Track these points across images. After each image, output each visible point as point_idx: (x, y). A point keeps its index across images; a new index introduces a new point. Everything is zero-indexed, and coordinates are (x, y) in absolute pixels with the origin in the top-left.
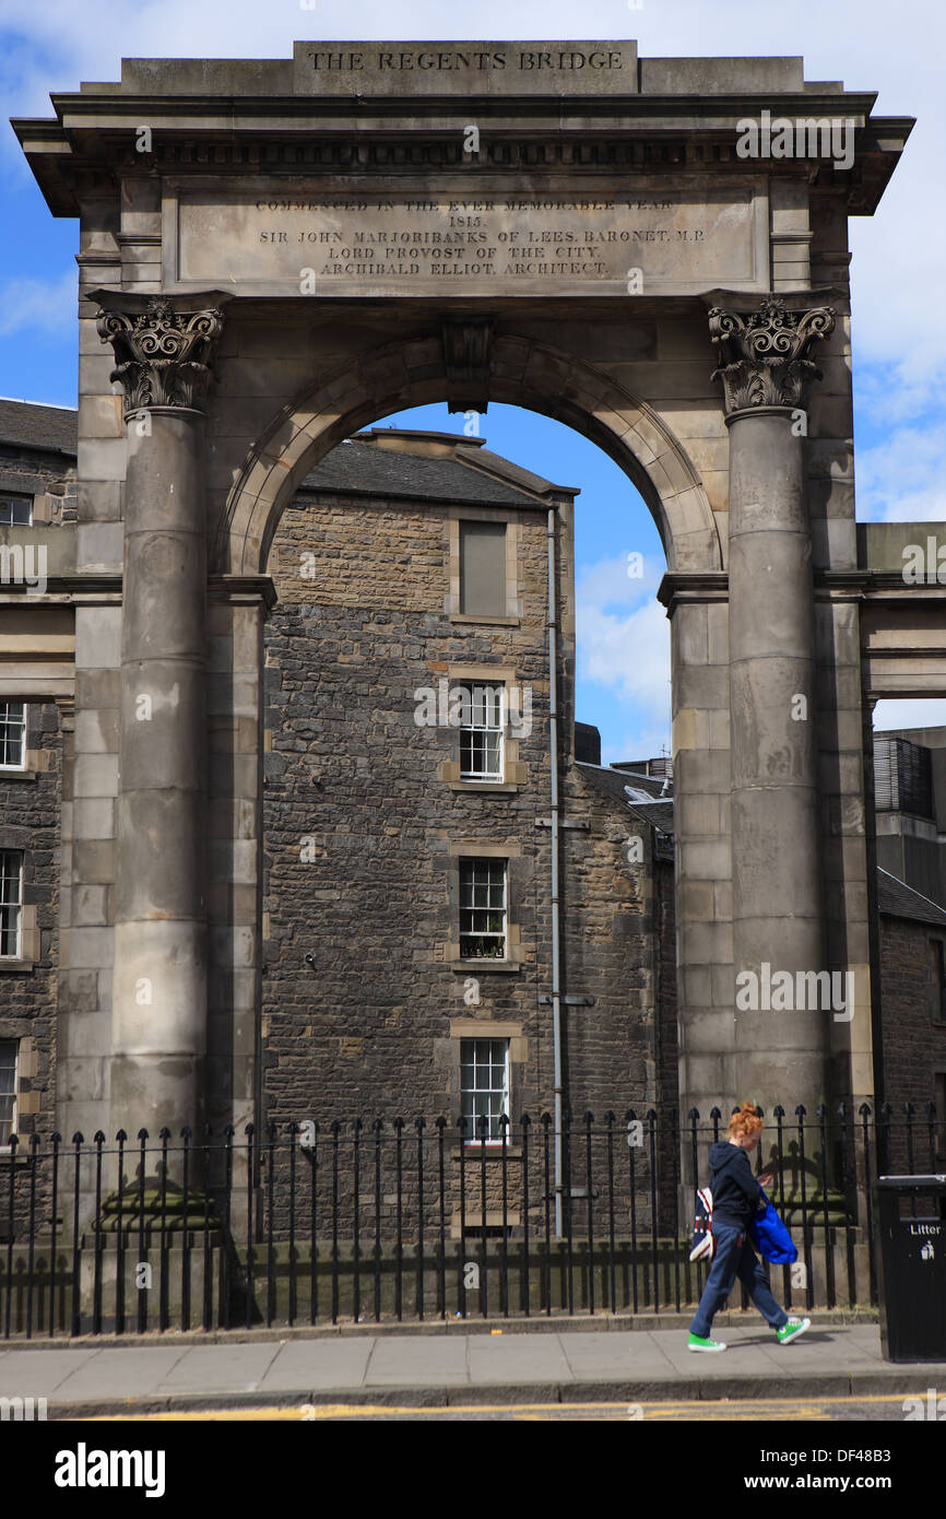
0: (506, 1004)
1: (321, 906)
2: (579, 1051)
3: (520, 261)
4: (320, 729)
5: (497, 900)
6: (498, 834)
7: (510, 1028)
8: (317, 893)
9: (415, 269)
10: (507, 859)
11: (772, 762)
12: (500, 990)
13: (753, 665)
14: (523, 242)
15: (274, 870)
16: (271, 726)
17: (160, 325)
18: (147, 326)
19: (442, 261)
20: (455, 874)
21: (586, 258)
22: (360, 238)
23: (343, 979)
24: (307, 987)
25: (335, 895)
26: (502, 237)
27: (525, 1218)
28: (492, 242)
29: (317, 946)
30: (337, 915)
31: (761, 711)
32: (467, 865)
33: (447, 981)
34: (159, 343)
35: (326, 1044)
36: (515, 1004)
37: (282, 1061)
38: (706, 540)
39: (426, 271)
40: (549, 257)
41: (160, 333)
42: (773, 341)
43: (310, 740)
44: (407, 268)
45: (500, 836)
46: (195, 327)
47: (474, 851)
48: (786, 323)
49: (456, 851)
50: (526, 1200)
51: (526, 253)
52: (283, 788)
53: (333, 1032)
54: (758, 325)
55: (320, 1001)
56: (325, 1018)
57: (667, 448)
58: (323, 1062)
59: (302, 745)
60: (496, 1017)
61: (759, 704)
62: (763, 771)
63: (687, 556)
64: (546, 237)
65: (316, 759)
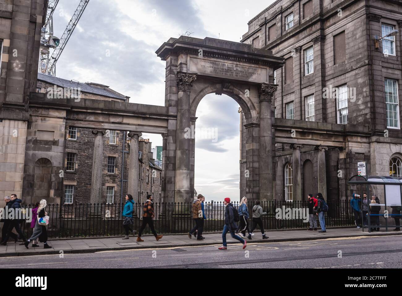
0: (114, 181)
1: (86, 163)
2: (125, 189)
3: (237, 74)
4: (87, 133)
5: (114, 164)
6: (114, 153)
7: (115, 185)
8: (86, 161)
9: (223, 74)
10: (116, 157)
11: (268, 151)
12: (113, 179)
13: (266, 137)
14: (237, 72)
15: (79, 156)
16: (79, 132)
17: (187, 77)
18: (185, 77)
19: (226, 73)
20: (108, 159)
21: (245, 75)
22: (215, 68)
23: (89, 176)
24: (84, 177)
25: (88, 161)
26: (234, 71)
27: (115, 216)
28: (233, 71)
29: (85, 170)
30: (89, 165)
31: (267, 144)
32: (109, 157)
33: (105, 177)
34: (187, 80)
35: (86, 186)
36: (116, 181)
37: (79, 189)
38: (256, 118)
39: (224, 74)
40: (241, 75)
41: (187, 78)
42: (269, 91)
43: (86, 135)
44: (221, 73)
45: (115, 153)
46: (192, 78)
47: (111, 155)
48: (271, 88)
49: (108, 155)
50: (115, 213)
51: (237, 73)
52: (81, 143)
53: (87, 184)
54: (267, 88)
55: (85, 179)
56: (86, 182)
57: (251, 104)
58: (85, 189)
59: (84, 136)
60: (113, 183)
61: (266, 143)
62: (267, 153)
63: (254, 120)
64: (240, 71)
65: (86, 138)
